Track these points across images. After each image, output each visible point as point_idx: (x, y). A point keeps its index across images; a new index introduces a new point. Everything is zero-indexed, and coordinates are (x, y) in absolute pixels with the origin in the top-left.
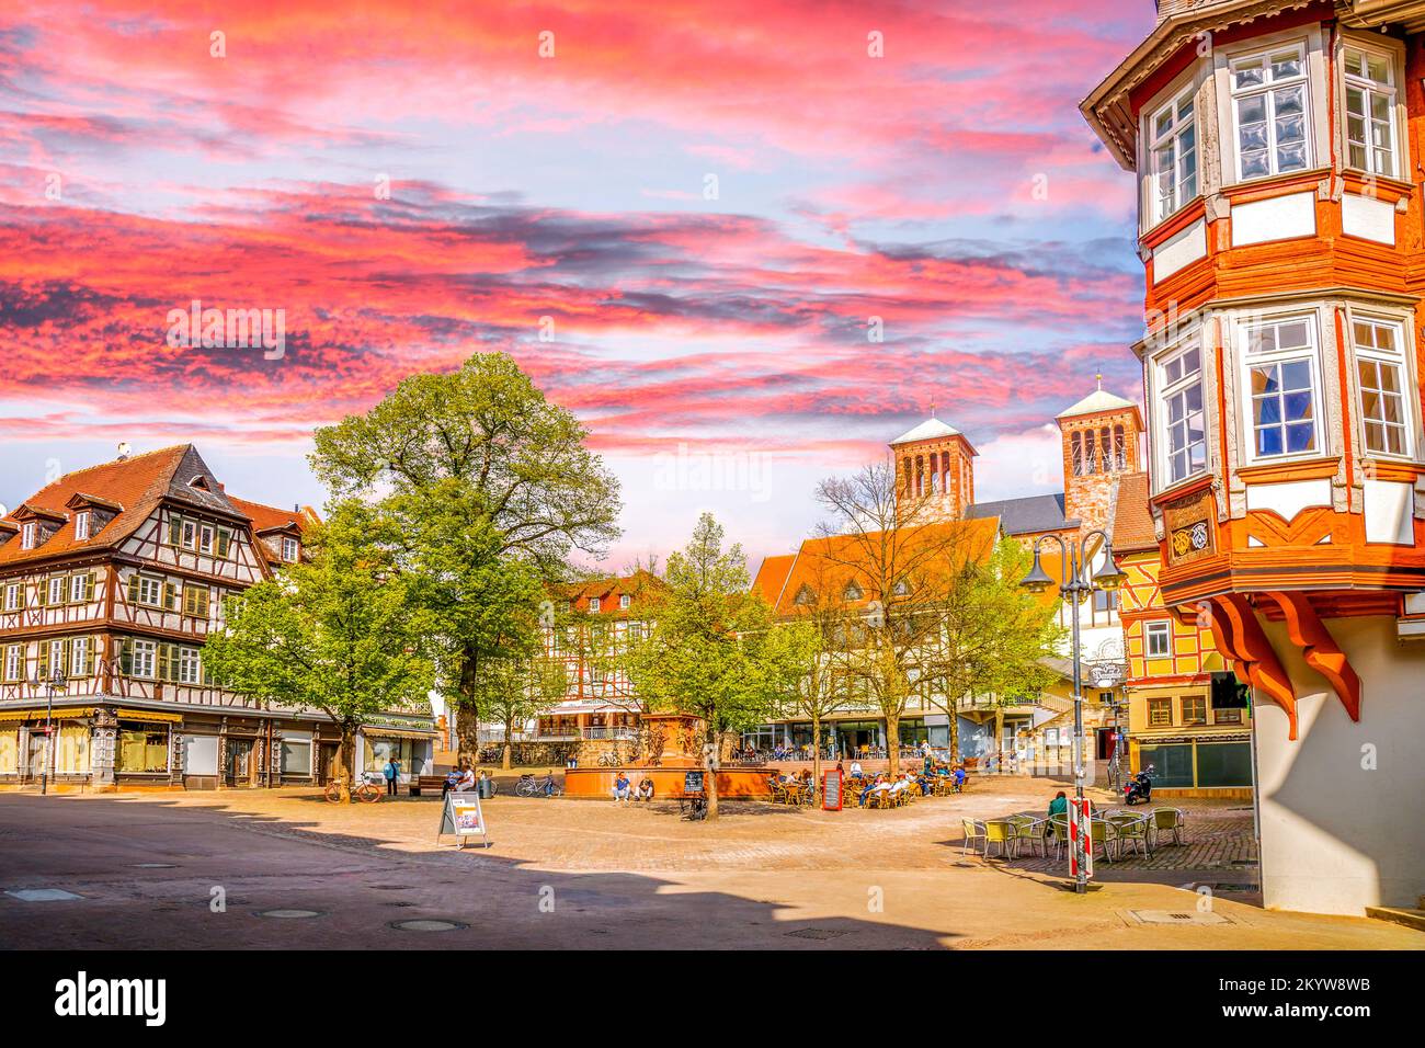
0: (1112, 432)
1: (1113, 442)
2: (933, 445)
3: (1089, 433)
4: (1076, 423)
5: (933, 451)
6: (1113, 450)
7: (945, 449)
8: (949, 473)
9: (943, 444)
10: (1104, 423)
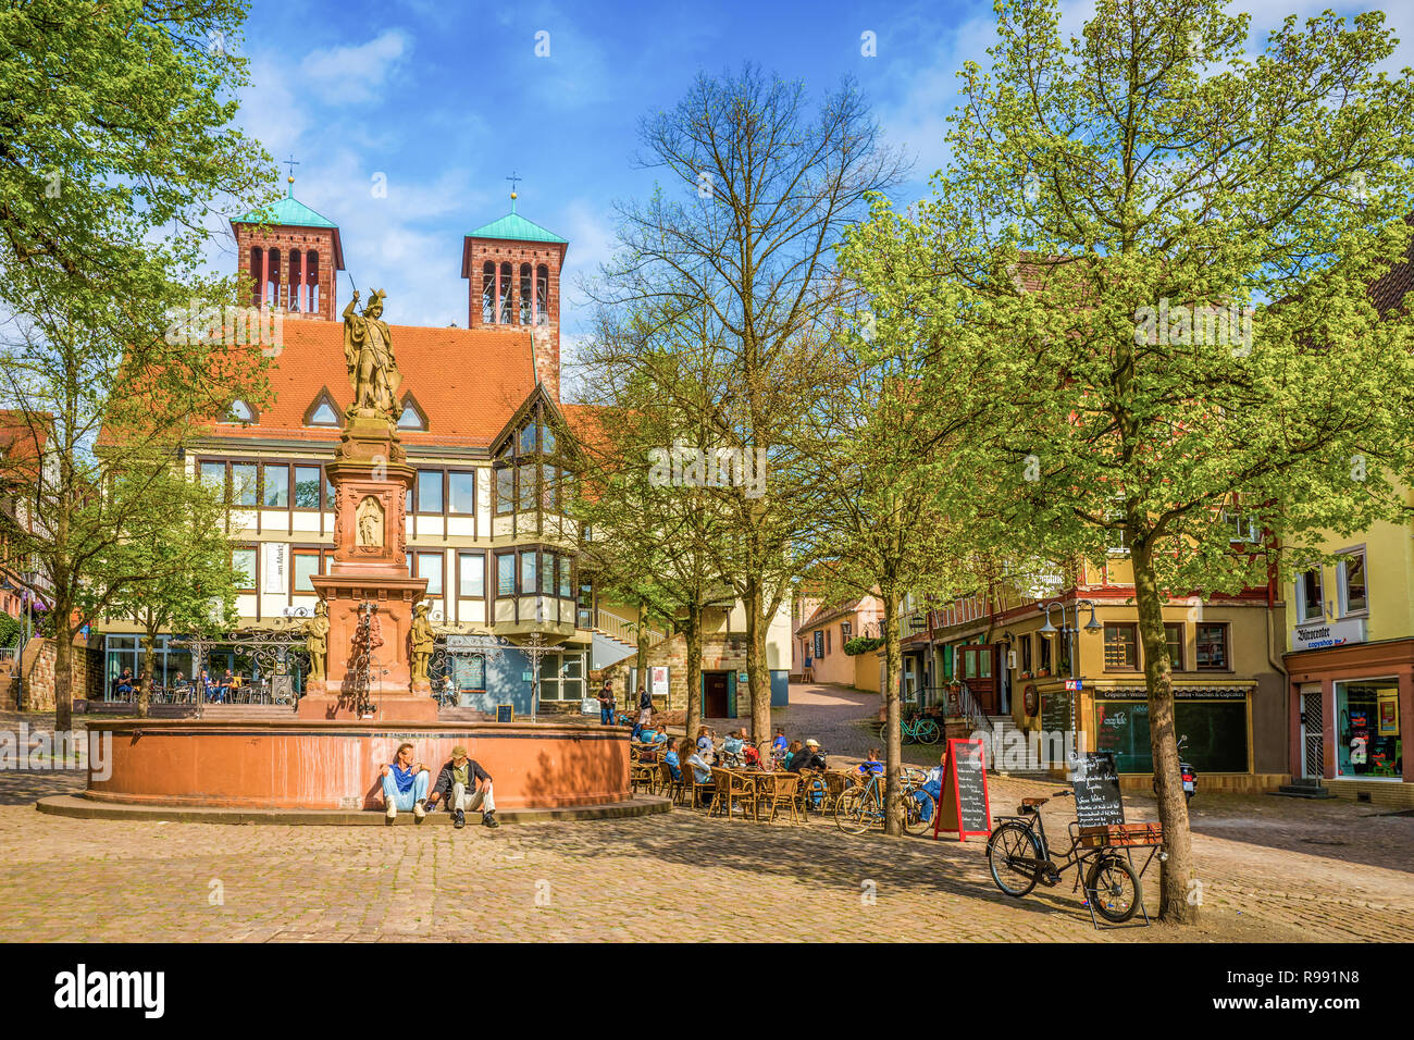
0: (534, 272)
1: (534, 288)
2: (296, 236)
3: (507, 268)
4: (491, 250)
5: (295, 245)
6: (535, 299)
7: (313, 247)
8: (317, 288)
9: (311, 237)
10: (526, 258)
